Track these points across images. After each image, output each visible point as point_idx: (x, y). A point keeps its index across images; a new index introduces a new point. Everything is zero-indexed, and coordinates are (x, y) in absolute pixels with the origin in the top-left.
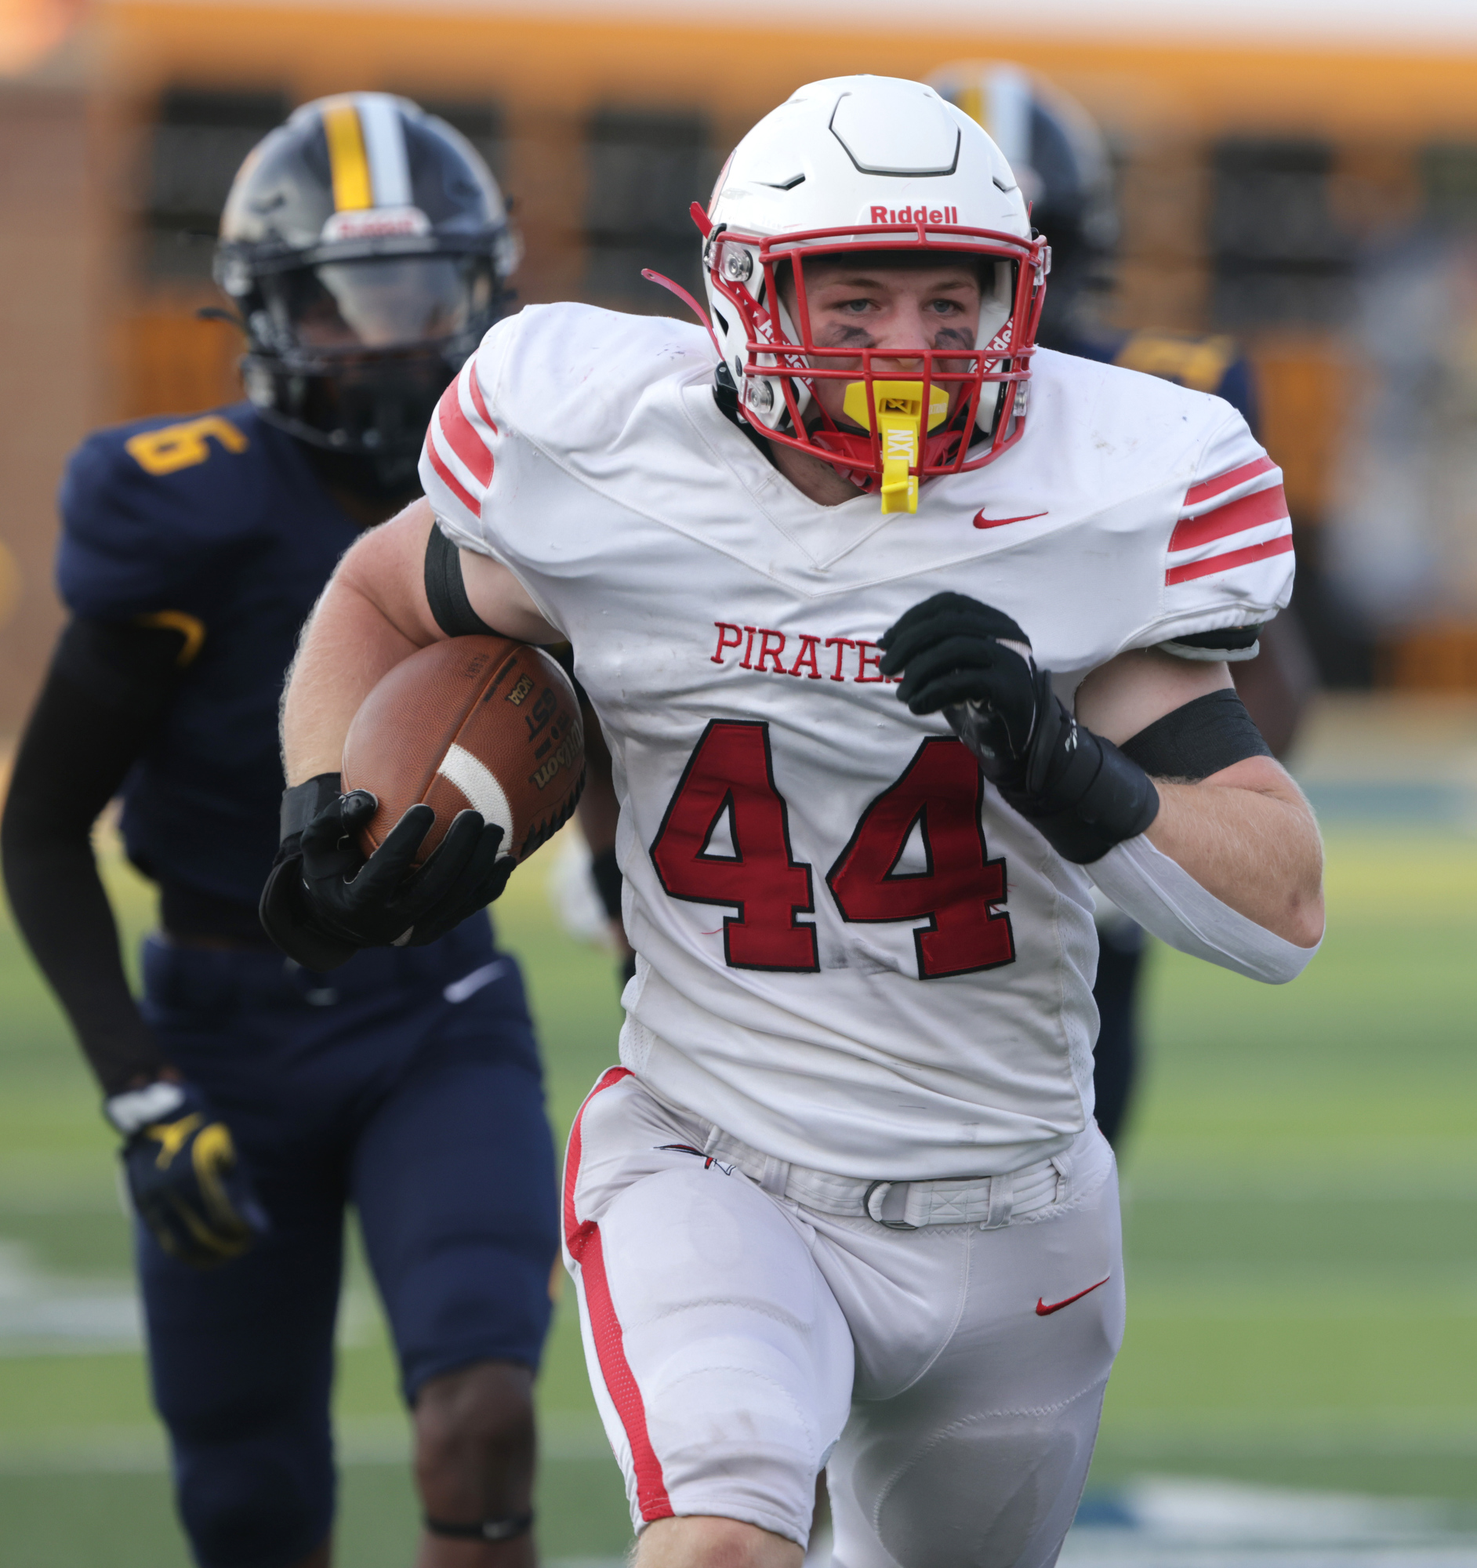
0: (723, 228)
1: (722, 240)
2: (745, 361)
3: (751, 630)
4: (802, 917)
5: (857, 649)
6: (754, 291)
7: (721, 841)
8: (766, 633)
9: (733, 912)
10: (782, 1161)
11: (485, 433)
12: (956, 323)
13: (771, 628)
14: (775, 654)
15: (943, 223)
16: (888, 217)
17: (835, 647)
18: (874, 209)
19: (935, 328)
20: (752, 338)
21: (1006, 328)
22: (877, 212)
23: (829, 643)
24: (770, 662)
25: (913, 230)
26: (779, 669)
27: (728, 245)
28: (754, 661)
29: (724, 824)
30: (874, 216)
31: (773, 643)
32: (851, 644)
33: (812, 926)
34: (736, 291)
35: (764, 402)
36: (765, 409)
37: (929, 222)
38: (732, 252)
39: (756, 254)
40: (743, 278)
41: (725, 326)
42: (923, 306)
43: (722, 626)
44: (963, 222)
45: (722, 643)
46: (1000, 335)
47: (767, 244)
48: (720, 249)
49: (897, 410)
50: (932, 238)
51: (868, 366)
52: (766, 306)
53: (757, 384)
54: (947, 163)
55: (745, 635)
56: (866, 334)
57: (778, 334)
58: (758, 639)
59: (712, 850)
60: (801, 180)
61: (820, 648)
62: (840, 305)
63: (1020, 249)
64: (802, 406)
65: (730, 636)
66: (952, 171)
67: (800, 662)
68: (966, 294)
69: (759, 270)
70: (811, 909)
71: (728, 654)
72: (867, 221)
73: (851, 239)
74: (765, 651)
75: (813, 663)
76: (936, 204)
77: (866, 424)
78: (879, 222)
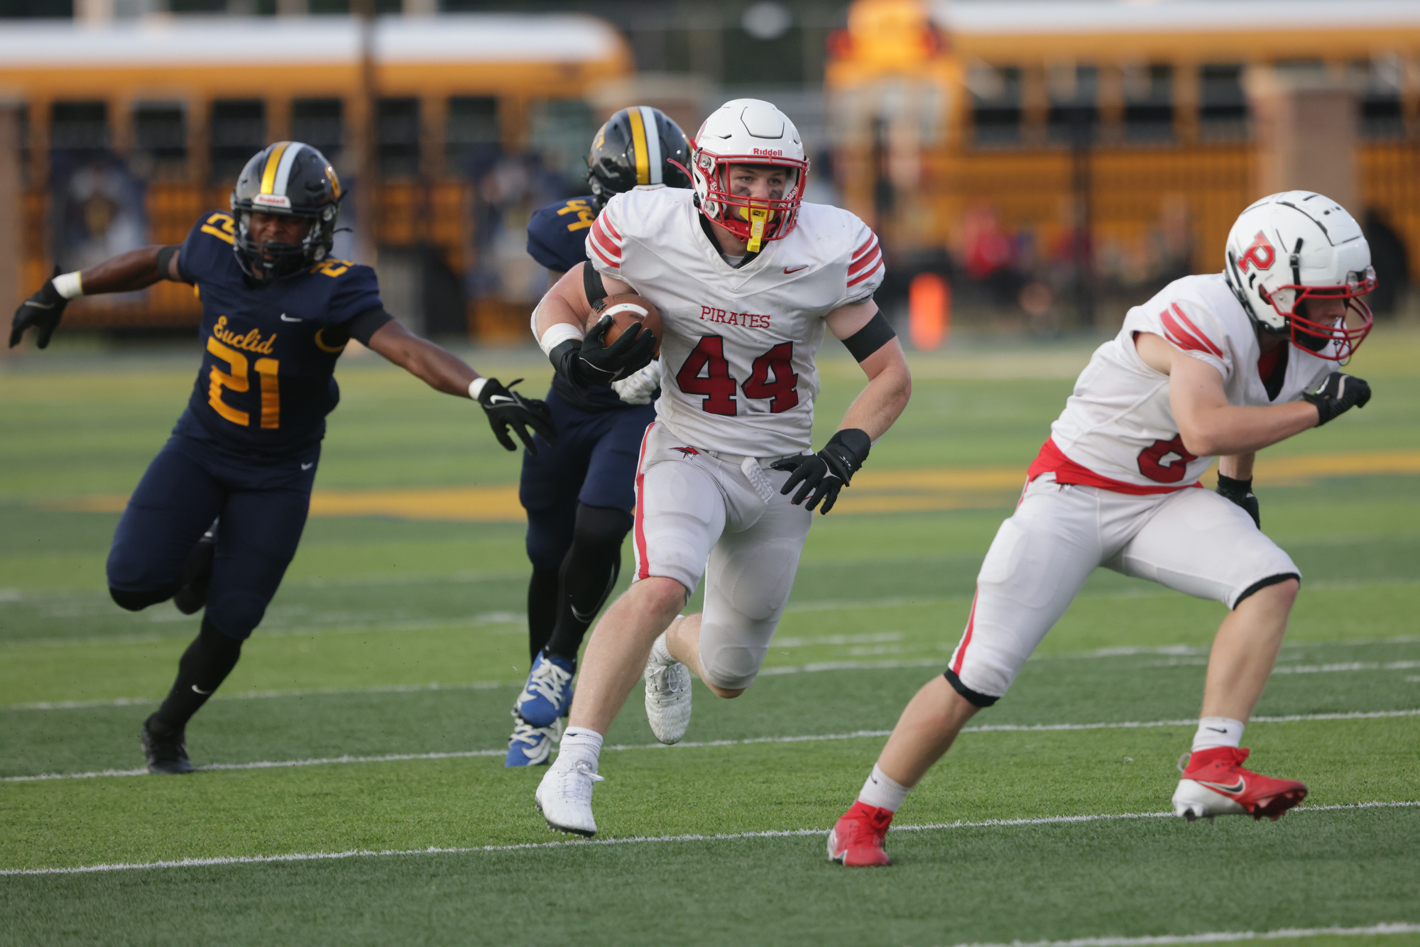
0: (701, 149)
1: (701, 153)
2: (705, 195)
3: (714, 309)
4: (732, 397)
5: (750, 317)
6: (710, 171)
7: (704, 373)
8: (719, 310)
9: (707, 397)
10: (715, 452)
11: (616, 242)
12: (777, 188)
13: (721, 309)
14: (722, 317)
15: (777, 156)
16: (759, 152)
17: (743, 316)
18: (755, 149)
19: (771, 190)
20: (709, 188)
21: (793, 190)
22: (756, 150)
23: (740, 315)
24: (720, 319)
25: (767, 157)
26: (723, 321)
27: (703, 155)
28: (715, 319)
29: (705, 368)
30: (755, 152)
31: (721, 314)
32: (749, 316)
33: (735, 400)
34: (704, 171)
35: (711, 209)
36: (711, 212)
37: (773, 155)
38: (704, 158)
39: (713, 160)
40: (707, 167)
41: (699, 181)
42: (768, 181)
43: (704, 307)
44: (784, 156)
45: (704, 313)
46: (791, 192)
47: (717, 157)
48: (700, 156)
49: (757, 215)
50: (774, 161)
51: (749, 203)
52: (715, 177)
53: (709, 203)
54: (780, 135)
55: (712, 310)
56: (748, 190)
57: (719, 188)
58: (716, 312)
59: (700, 376)
60: (730, 136)
61: (738, 316)
62: (740, 178)
63: (800, 165)
64: (724, 211)
65: (707, 310)
66: (781, 137)
67: (731, 319)
68: (782, 177)
69: (713, 165)
70: (735, 395)
71: (705, 316)
72: (752, 154)
73: (746, 159)
74: (719, 316)
75: (735, 320)
76: (775, 149)
77: (747, 219)
78: (756, 154)
